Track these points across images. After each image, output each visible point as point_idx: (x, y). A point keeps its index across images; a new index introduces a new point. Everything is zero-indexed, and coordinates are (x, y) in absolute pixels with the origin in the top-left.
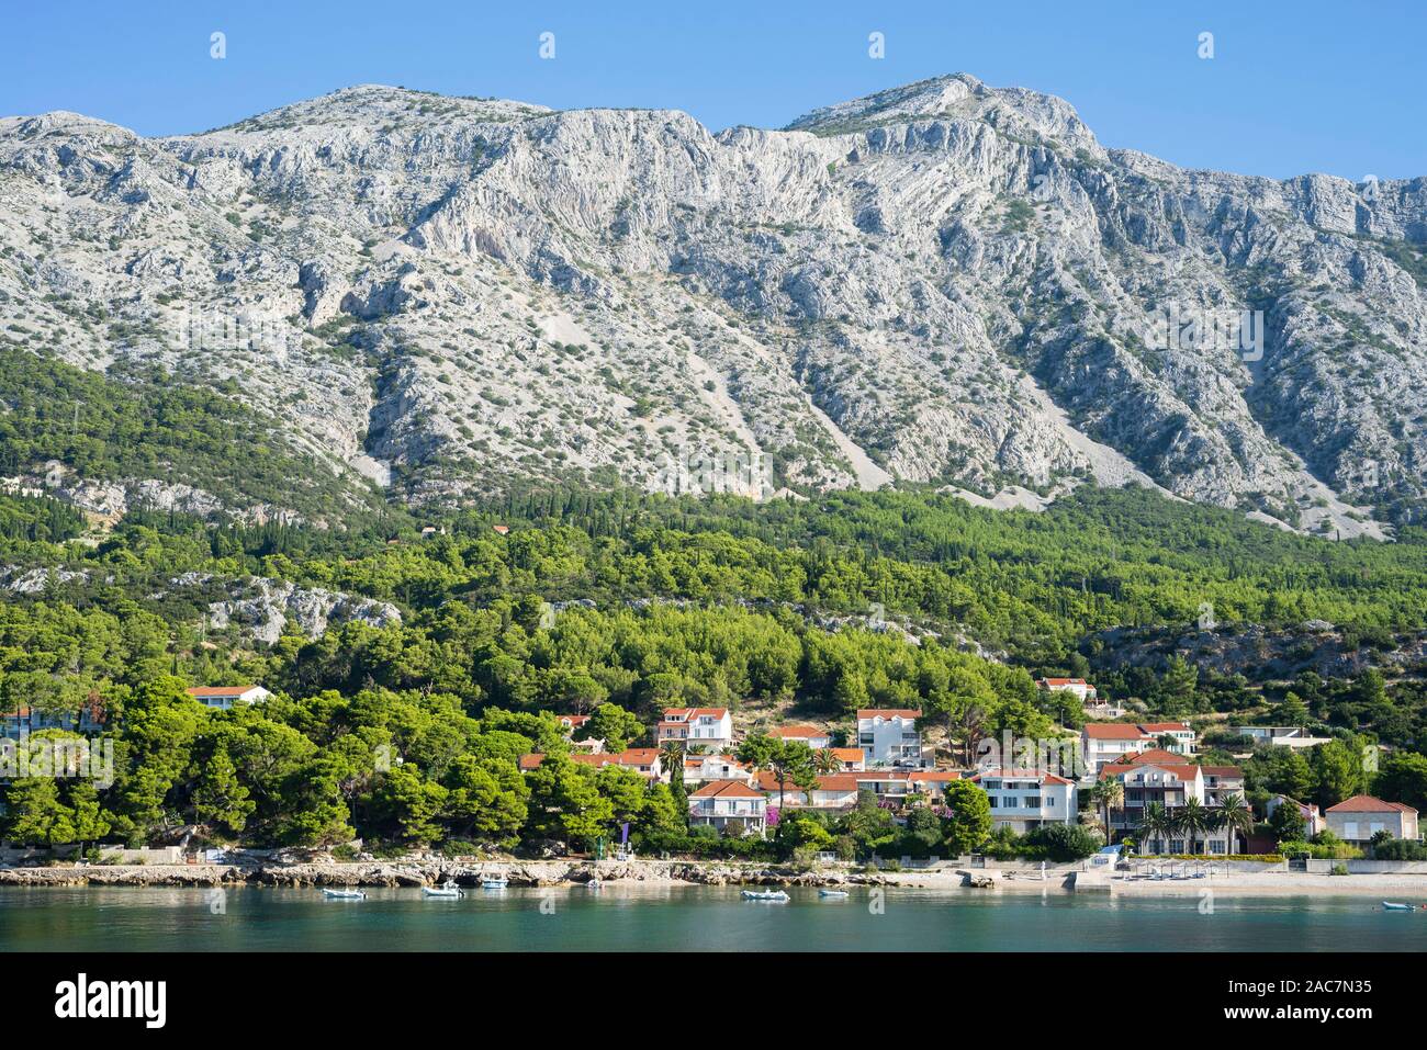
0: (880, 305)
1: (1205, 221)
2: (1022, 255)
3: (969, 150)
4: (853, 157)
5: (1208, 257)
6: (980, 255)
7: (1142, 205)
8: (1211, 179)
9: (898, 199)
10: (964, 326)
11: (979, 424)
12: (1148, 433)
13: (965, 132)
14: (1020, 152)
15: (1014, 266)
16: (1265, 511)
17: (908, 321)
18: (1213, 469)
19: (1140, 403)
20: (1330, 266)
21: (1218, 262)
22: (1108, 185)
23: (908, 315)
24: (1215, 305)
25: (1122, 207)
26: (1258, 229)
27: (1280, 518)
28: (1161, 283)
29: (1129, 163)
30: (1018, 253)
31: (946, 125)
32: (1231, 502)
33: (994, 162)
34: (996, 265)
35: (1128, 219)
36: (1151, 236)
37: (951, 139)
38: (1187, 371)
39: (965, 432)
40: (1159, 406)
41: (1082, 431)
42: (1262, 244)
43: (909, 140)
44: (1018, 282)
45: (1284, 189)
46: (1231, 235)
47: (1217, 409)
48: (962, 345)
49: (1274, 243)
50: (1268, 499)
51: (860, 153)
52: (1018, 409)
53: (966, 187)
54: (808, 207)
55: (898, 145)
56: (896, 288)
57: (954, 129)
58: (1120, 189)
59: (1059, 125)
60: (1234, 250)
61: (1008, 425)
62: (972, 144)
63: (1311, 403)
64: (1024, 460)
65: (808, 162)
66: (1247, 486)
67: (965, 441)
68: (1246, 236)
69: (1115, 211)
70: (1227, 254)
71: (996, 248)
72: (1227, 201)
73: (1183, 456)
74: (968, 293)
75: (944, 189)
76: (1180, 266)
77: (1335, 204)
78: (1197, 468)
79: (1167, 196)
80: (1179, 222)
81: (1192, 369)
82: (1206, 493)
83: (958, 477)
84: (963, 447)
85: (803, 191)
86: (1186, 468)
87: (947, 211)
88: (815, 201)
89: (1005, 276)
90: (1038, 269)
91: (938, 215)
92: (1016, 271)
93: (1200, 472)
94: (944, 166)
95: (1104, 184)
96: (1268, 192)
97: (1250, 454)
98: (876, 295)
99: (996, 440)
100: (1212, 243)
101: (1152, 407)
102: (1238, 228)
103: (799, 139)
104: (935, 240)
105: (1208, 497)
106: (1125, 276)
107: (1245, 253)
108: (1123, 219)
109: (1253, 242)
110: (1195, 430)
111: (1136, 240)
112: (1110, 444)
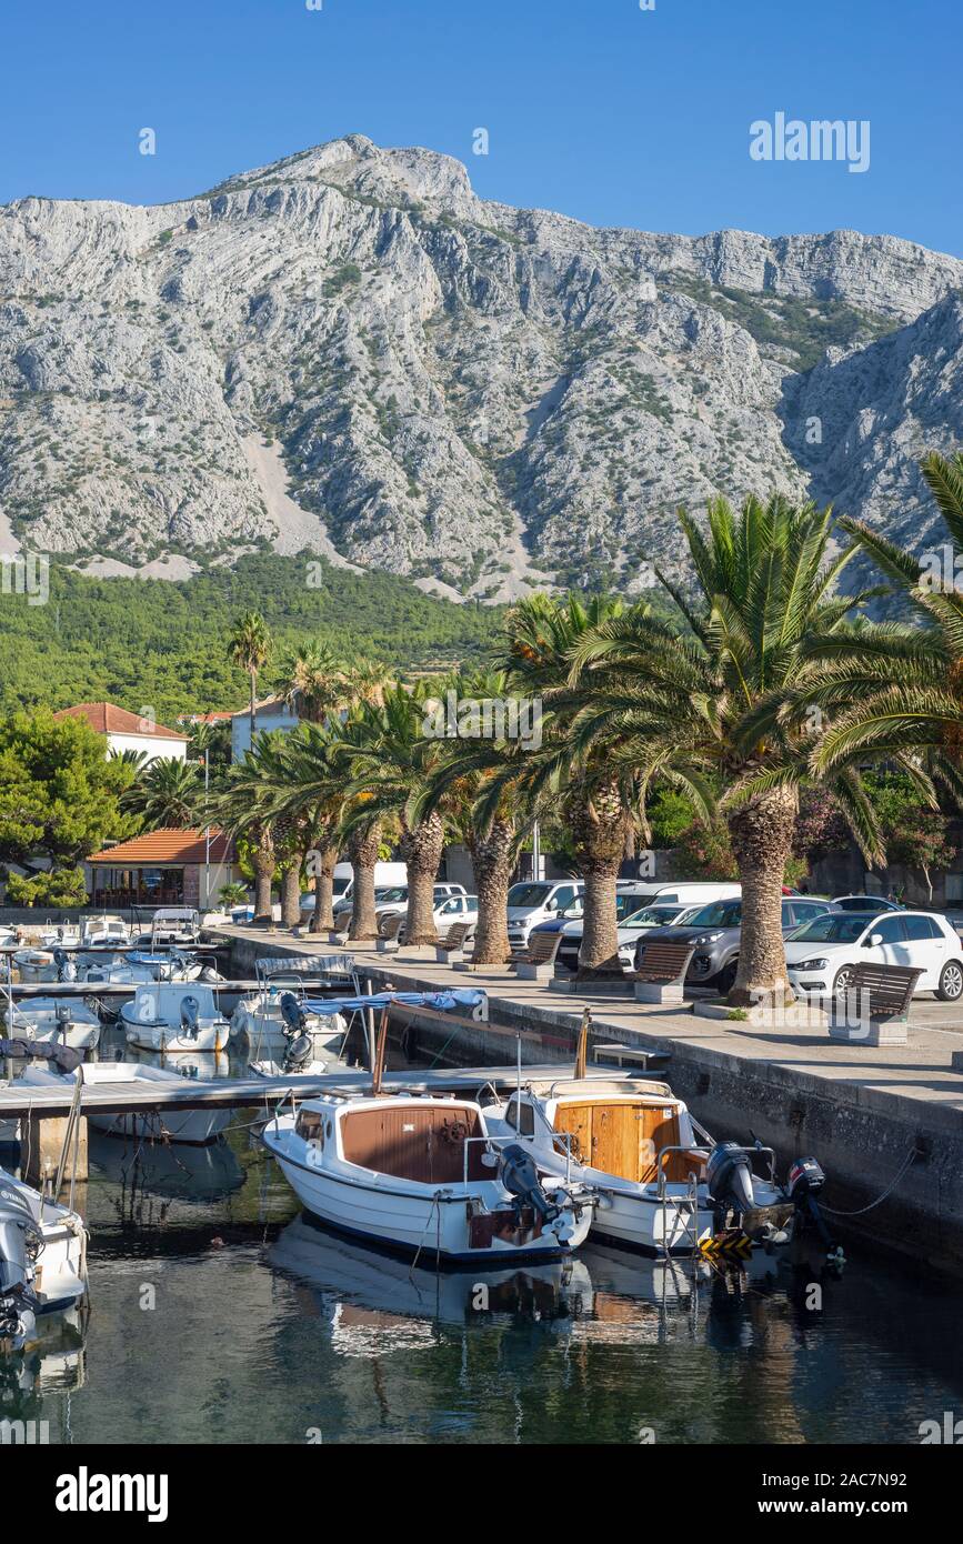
0: (105, 376)
1: (554, 282)
2: (319, 322)
3: (307, 214)
4: (192, 225)
5: (548, 319)
6: (279, 321)
7: (491, 267)
8: (622, 237)
9: (209, 268)
10: (197, 396)
11: (151, 493)
12: (349, 501)
13: (303, 197)
14: (370, 216)
15: (307, 333)
16: (440, 578)
17: (130, 391)
18: (391, 538)
19: (350, 471)
20: (664, 326)
21: (556, 324)
22: (459, 247)
23: (132, 385)
24: (528, 368)
25: (469, 269)
26: (599, 289)
27: (451, 583)
28: (480, 347)
29: (536, 223)
30: (314, 320)
31: (286, 190)
32: (405, 568)
33: (337, 227)
34: (290, 331)
35: (474, 283)
36: (491, 298)
37: (289, 204)
38: (419, 438)
39: (133, 502)
40: (363, 473)
41: (295, 499)
42: (601, 305)
43: (251, 207)
44: (307, 349)
45: (694, 246)
46: (573, 296)
47: (439, 475)
48: (174, 415)
49: (612, 304)
50: (446, 565)
51: (200, 221)
52: (200, 478)
53: (291, 253)
54: (100, 279)
55: (240, 211)
56: (135, 358)
57: (293, 195)
58: (472, 252)
59: (441, 186)
60: (574, 312)
61: (182, 495)
62: (310, 208)
63: (547, 468)
64: (194, 529)
65: (106, 232)
66: (431, 553)
67: (130, 511)
68: (587, 297)
69: (462, 274)
70: (567, 315)
71: (295, 314)
72: (577, 260)
73: (369, 522)
74: (250, 362)
75: (266, 256)
76: (507, 330)
77: (743, 261)
78: (376, 534)
79: (519, 257)
80: (527, 285)
81: (425, 436)
82: (381, 559)
83: (111, 547)
84: (126, 517)
85: (97, 261)
86: (366, 535)
87: (265, 278)
88: (110, 271)
89: (296, 342)
90: (333, 336)
91: (252, 283)
92: (309, 337)
93: (378, 539)
94: (271, 232)
95: (455, 247)
96: (678, 251)
97: (440, 520)
98: (102, 366)
99: (167, 510)
100: (555, 305)
101: (357, 475)
102: (582, 290)
103: (98, 208)
104: (243, 308)
105: (383, 563)
106: (447, 341)
107: (582, 316)
108: (469, 282)
109: (593, 303)
110: (385, 497)
111: (477, 304)
112: (317, 512)
